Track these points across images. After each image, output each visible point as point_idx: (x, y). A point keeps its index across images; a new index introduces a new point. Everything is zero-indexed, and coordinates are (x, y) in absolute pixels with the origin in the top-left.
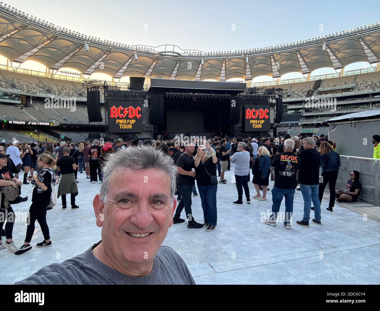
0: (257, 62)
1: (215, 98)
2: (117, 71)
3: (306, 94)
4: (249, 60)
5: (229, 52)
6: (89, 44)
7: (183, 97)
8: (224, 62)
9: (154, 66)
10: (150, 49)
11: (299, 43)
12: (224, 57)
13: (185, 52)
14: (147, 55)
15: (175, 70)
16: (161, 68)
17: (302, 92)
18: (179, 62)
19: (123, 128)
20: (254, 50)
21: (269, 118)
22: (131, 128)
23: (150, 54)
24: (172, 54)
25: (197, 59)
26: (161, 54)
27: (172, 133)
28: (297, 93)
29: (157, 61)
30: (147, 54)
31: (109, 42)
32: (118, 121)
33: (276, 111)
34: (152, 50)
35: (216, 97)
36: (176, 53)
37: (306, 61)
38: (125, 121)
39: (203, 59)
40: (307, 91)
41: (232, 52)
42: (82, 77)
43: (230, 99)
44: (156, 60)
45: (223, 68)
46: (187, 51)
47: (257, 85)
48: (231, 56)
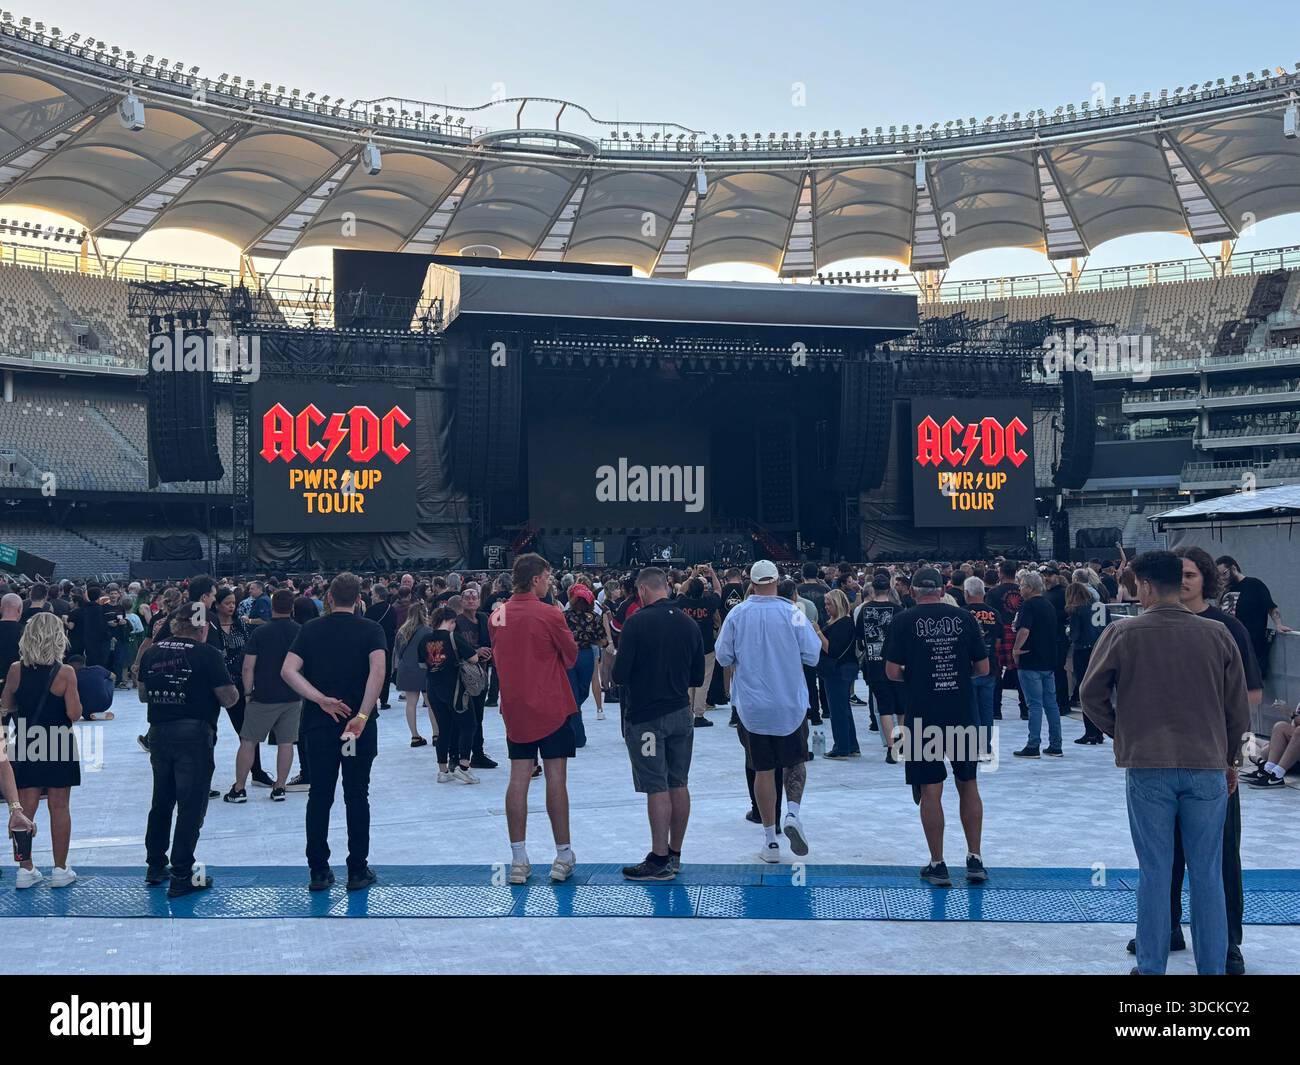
0: (970, 184)
1: (767, 365)
2: (274, 223)
3: (1212, 340)
4: (929, 176)
5: (832, 136)
6: (144, 94)
7: (616, 362)
8: (808, 181)
9: (458, 199)
10: (440, 120)
11: (1170, 95)
12: (806, 161)
13: (614, 134)
14: (426, 148)
15: (562, 216)
16: (492, 207)
17: (1193, 331)
18: (585, 181)
19: (321, 509)
20: (954, 126)
21: (1030, 461)
22: (361, 510)
23: (444, 143)
24: (550, 143)
25: (676, 167)
26: (495, 143)
27: (556, 532)
28: (1167, 337)
29: (476, 175)
30: (426, 141)
31: (243, 85)
32: (297, 476)
33: (1062, 428)
34: (453, 122)
35: (773, 363)
36: (572, 140)
37: (1210, 180)
38: (330, 475)
39: (705, 167)
40: (1216, 325)
41: (845, 136)
42: (91, 249)
43: (840, 368)
44: (472, 172)
45: (804, 212)
46: (622, 129)
47: (975, 294)
48: (845, 153)
